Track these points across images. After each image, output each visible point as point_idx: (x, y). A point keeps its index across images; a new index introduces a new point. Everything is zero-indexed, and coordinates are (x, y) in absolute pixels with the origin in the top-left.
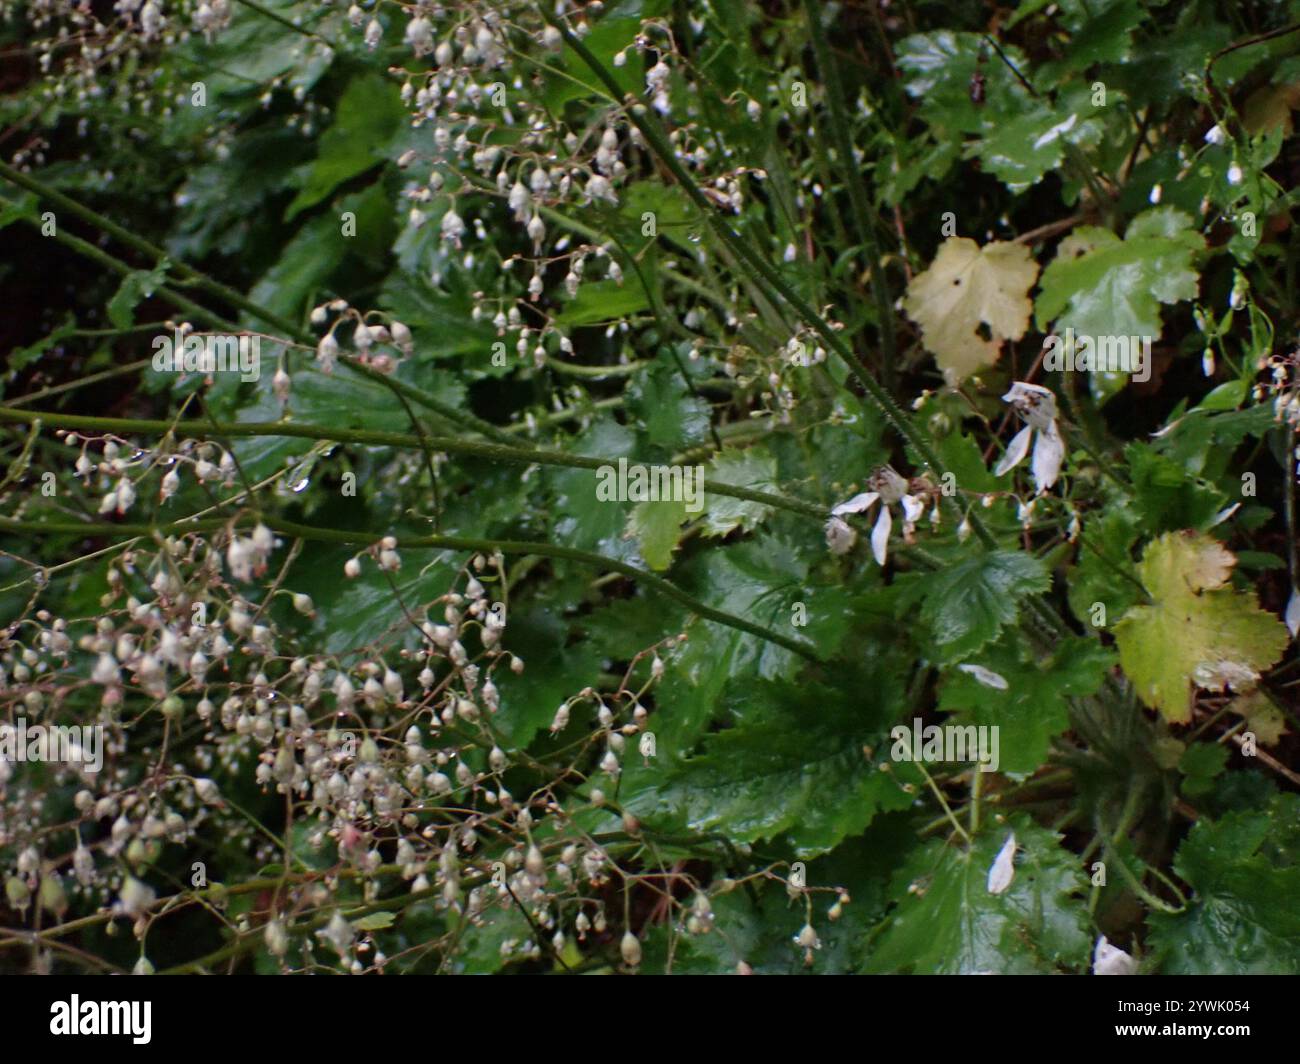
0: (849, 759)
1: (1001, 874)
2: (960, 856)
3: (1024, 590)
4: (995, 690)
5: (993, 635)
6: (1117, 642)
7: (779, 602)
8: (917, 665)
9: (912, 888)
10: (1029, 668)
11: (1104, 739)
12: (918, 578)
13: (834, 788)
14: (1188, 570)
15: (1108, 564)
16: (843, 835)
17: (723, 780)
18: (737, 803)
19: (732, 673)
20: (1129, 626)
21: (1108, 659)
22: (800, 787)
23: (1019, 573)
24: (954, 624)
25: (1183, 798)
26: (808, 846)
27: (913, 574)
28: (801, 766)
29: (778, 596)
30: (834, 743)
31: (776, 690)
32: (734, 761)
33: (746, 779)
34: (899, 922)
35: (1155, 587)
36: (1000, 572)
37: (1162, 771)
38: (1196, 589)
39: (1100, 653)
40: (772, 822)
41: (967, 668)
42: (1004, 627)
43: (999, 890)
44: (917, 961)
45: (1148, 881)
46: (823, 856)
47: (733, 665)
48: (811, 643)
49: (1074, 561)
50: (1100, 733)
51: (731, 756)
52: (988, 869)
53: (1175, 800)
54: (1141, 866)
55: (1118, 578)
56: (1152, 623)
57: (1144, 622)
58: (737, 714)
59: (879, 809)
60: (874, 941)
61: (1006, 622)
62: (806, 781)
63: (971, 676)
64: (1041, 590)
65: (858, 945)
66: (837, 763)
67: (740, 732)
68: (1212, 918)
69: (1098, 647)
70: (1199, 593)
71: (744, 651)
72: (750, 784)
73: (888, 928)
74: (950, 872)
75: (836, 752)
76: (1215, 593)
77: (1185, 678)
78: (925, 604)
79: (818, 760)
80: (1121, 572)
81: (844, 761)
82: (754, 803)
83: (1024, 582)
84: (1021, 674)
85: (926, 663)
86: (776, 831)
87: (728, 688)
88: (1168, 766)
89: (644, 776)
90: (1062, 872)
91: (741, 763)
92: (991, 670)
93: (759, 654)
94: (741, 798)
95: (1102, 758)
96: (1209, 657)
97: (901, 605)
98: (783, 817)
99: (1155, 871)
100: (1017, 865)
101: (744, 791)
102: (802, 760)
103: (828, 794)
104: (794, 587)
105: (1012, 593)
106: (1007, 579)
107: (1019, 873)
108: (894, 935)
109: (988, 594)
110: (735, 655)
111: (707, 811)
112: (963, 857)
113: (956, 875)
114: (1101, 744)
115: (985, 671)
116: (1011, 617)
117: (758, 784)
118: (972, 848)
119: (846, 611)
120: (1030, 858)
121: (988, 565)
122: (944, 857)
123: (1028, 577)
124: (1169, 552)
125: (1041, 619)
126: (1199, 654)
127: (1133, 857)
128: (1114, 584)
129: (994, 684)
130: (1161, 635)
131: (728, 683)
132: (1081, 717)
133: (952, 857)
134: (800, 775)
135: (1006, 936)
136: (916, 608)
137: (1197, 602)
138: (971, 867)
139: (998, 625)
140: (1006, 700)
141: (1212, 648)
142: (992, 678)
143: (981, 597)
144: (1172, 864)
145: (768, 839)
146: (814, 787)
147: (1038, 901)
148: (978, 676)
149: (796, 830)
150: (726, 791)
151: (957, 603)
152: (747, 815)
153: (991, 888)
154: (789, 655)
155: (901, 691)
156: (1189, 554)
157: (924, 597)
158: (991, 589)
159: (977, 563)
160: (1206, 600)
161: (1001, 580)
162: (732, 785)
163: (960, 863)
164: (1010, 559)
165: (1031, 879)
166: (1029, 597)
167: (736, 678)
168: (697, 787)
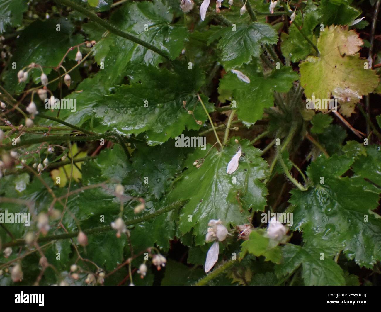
0: (178, 104)
1: (233, 165)
2: (217, 153)
3: (265, 42)
4: (244, 82)
5: (248, 60)
6: (300, 70)
7: (157, 30)
8: (215, 63)
9: (195, 163)
10: (260, 75)
11: (283, 105)
12: (220, 29)
13: (169, 115)
14: (340, 44)
15: (303, 35)
16: (169, 137)
17: (121, 106)
18: (126, 117)
19: (131, 60)
20: (307, 64)
21: (295, 77)
22: (154, 113)
23: (265, 33)
24: (231, 53)
25: (310, 133)
26: (153, 140)
27: (218, 26)
28: (156, 104)
29: (157, 28)
30: (172, 96)
31: (149, 71)
32: (127, 99)
33: (131, 107)
34: (187, 178)
35: (322, 49)
36: (256, 32)
37: (303, 120)
38: (343, 54)
39: (291, 74)
40: (140, 127)
41: (234, 71)
42: (253, 57)
43: (231, 173)
44: (191, 198)
45: (293, 171)
46: (158, 146)
47: (133, 55)
48: (168, 51)
49: (286, 31)
50: (283, 103)
51: (126, 96)
52: (228, 162)
53: (307, 133)
54: (291, 164)
55: (305, 42)
56: (317, 65)
57: (314, 64)
58: (131, 77)
59: (186, 128)
60: (175, 184)
61: (254, 56)
62: (157, 111)
63: (235, 75)
64: (272, 43)
65: (168, 183)
66: (172, 104)
67: (131, 86)
68: (318, 194)
69: (291, 71)
70: (343, 56)
71: (138, 50)
72: (133, 109)
73: (182, 180)
74: (212, 160)
75: (172, 100)
76: (351, 57)
77: (329, 93)
78: (220, 41)
79: (164, 102)
80: (307, 39)
81: (175, 103)
82: (133, 118)
83: (266, 38)
84: (257, 77)
85: (219, 63)
86: (140, 132)
87: (129, 66)
88: (306, 119)
89: (93, 96)
90: (259, 169)
91: (129, 100)
92: (244, 73)
93: (145, 52)
94: (127, 115)
95: (281, 113)
96: (341, 85)
97: (211, 39)
98: (144, 126)
99: (296, 166)
100: (240, 162)
101: (130, 112)
102: (157, 102)
103: (166, 118)
104: (165, 25)
105: (259, 42)
106: (258, 36)
107: (241, 166)
108: (184, 182)
109: (249, 41)
110: (134, 52)
111: (113, 118)
112: (219, 154)
113: (214, 161)
114: (282, 107)
115: (241, 74)
116: (257, 53)
117: (135, 110)
118: (223, 151)
119: (186, 39)
120: (247, 160)
121: (250, 28)
122: (210, 152)
123: (268, 36)
124: (333, 35)
125: (269, 54)
126: (337, 82)
127: (288, 159)
128: (303, 44)
129: (244, 80)
130: (321, 71)
131: (129, 63)
132: (277, 96)
133: (214, 153)
134: (155, 108)
135: (230, 195)
136: (217, 41)
137: (341, 59)
138: (221, 160)
139: (251, 56)
140: (249, 88)
141: (344, 81)
142: (244, 77)
143: (245, 42)
144: (306, 170)
145: (136, 135)
146: (160, 114)
147: (247, 180)
148: (238, 76)
149: (150, 132)
150: (122, 111)
151: (234, 43)
152: (129, 122)
153: (228, 171)
154: (157, 55)
155: (204, 77)
156: (342, 37)
157: (220, 38)
158: (250, 39)
159: (247, 27)
160: (346, 59)
161: (256, 36)
162: (125, 109)
163: (216, 156)
164: (261, 27)
165: (246, 170)
166: (266, 45)
167: (133, 62)
168: (109, 107)
